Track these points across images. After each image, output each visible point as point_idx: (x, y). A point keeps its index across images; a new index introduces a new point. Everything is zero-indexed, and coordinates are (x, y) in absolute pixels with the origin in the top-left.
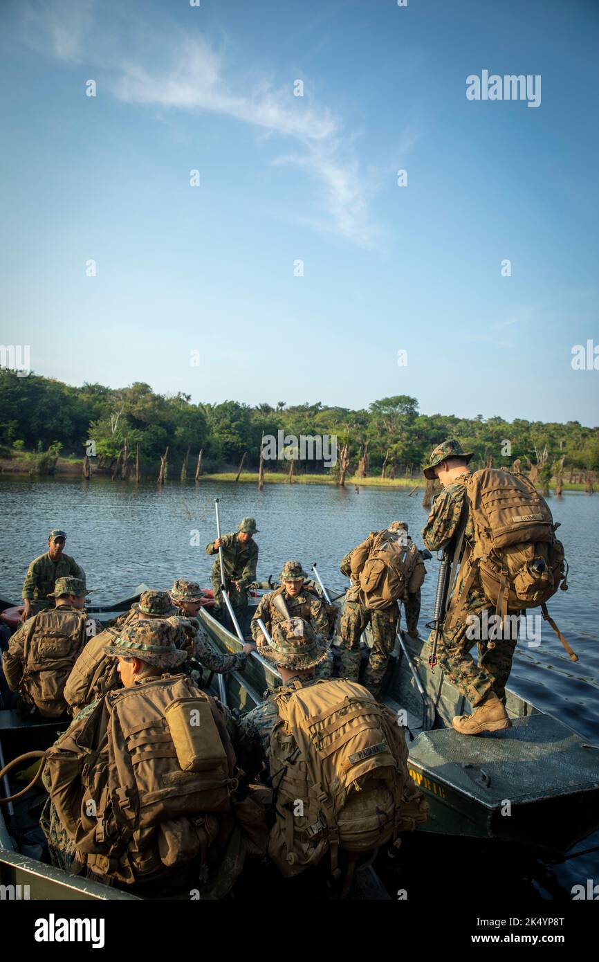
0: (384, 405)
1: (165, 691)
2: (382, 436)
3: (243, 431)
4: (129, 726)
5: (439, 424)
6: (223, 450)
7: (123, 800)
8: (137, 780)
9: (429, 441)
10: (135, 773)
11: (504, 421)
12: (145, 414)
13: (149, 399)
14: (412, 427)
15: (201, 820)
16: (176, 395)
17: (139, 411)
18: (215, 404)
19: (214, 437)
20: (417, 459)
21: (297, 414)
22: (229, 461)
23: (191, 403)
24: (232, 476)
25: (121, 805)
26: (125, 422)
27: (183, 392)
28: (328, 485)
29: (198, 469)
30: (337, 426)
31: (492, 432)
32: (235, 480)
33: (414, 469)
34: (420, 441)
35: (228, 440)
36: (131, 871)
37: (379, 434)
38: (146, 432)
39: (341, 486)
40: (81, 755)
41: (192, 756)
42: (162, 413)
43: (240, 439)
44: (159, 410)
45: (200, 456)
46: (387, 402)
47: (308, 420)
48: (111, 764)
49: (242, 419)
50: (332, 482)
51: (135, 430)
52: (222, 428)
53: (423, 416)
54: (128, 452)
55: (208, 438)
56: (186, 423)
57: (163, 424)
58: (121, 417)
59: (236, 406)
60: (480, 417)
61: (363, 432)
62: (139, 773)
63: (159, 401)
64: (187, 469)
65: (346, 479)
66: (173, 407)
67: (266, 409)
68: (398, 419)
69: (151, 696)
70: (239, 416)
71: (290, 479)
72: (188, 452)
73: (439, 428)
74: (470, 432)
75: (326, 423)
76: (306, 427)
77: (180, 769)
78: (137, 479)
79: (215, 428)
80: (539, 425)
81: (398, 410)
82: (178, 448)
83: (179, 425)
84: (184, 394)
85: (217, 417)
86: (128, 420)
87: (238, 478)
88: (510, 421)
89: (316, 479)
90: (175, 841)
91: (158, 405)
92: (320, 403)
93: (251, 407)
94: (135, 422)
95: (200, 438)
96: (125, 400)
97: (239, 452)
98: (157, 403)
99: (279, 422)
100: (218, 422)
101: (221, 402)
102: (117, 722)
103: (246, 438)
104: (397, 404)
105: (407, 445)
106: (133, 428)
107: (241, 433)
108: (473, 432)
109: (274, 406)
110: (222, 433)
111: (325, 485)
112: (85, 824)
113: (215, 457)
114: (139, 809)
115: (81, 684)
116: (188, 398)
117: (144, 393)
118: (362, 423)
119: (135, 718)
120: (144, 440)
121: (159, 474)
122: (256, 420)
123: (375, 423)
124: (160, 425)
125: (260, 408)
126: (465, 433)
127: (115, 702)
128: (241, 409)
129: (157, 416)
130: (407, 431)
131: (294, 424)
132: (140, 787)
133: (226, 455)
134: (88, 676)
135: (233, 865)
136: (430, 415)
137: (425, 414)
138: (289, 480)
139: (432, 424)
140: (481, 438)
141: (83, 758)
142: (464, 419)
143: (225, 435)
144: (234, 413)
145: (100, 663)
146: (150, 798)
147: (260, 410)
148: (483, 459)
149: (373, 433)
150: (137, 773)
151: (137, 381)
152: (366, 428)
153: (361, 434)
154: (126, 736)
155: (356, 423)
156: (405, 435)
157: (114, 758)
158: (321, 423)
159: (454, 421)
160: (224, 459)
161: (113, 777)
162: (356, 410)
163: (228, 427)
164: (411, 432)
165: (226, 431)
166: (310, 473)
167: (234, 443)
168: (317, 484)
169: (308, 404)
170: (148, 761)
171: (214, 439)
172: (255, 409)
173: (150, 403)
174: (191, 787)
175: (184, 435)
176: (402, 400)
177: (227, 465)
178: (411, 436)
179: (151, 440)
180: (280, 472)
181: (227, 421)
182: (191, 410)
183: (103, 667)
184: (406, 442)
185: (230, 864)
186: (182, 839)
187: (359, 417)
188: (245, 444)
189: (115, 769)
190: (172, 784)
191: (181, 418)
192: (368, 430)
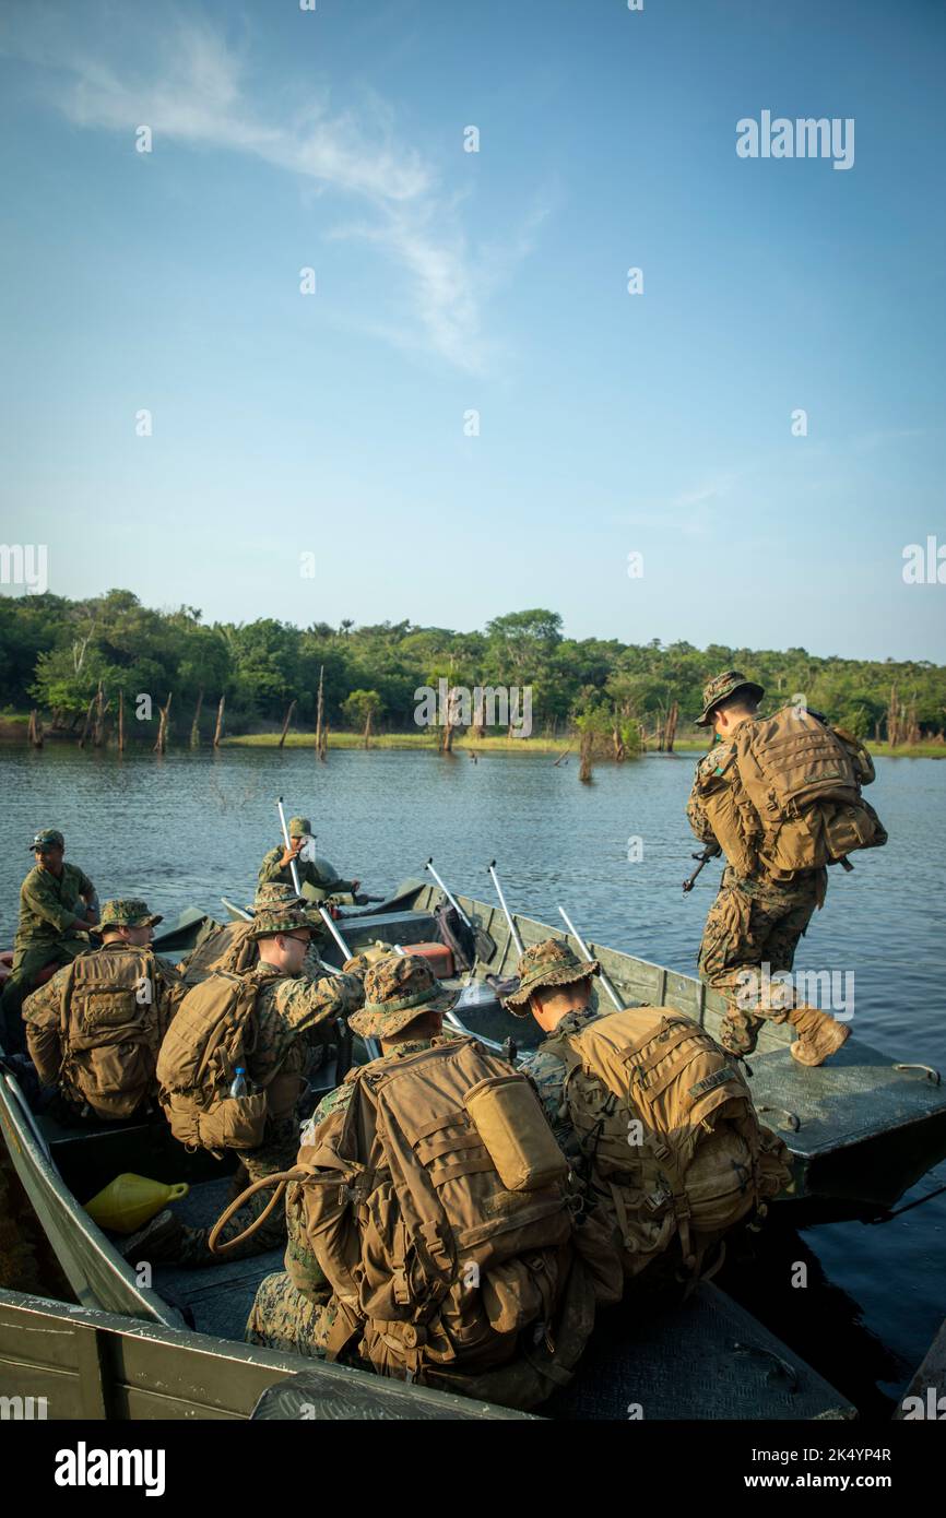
0: (509, 624)
1: (450, 1065)
2: (506, 672)
3: (287, 667)
4: (413, 1125)
5: (594, 653)
6: (256, 697)
7: (433, 1243)
8: (447, 1210)
9: (580, 680)
10: (441, 1199)
11: (693, 648)
12: (128, 640)
13: (135, 616)
14: (553, 659)
15: (538, 1261)
16: (178, 610)
17: (119, 636)
18: (242, 623)
19: (241, 676)
20: (561, 708)
21: (372, 640)
22: (266, 715)
23: (202, 622)
24: (273, 738)
25: (430, 1250)
26: (96, 653)
27: (188, 604)
28: (425, 749)
29: (218, 728)
30: (435, 658)
31: (675, 665)
32: (277, 744)
33: (558, 725)
34: (566, 681)
35: (263, 681)
36: (448, 1342)
37: (502, 670)
38: (131, 670)
39: (446, 753)
40: (349, 1175)
41: (524, 1169)
42: (157, 639)
43: (283, 680)
44: (152, 633)
45: (221, 707)
46: (515, 620)
47: (390, 649)
48: (398, 1186)
49: (285, 648)
50: (433, 746)
51: (112, 668)
52: (254, 663)
53: (570, 641)
54: (105, 701)
55: (233, 678)
56: (196, 654)
57: (158, 657)
58: (90, 645)
59: (276, 628)
60: (657, 641)
61: (477, 667)
62: (447, 1200)
63: (151, 620)
64: (199, 728)
65: (454, 740)
66: (172, 629)
67: (324, 632)
68: (530, 646)
69: (432, 1075)
70: (282, 642)
71: (367, 741)
72: (200, 701)
73: (595, 660)
74: (643, 665)
75: (419, 653)
76: (387, 659)
77: (506, 1189)
78: (121, 746)
79: (242, 663)
80: (747, 654)
81: (530, 631)
82: (184, 694)
83: (183, 658)
84: (190, 609)
85: (245, 644)
86: (101, 651)
87: (282, 742)
88: (702, 647)
89: (405, 741)
90: (512, 1296)
91: (149, 626)
92: (407, 622)
93: (300, 628)
94: (113, 654)
95: (218, 678)
96: (94, 617)
97: (283, 700)
98: (147, 622)
99: (345, 651)
100: (247, 652)
101: (251, 621)
102: (392, 1119)
103: (293, 678)
104: (529, 622)
105: (545, 687)
106: (109, 664)
107: (284, 669)
108: (647, 666)
109: (336, 626)
110: (253, 670)
111: (421, 749)
112: (372, 1277)
113: (243, 708)
114: (455, 1253)
115: (188, 1057)
116: (197, 614)
117: (126, 607)
118: (475, 653)
119: (420, 1113)
120: (128, 683)
121: (157, 738)
122: (307, 649)
123: (495, 651)
124: (153, 659)
125: (314, 629)
126: (634, 666)
127: (378, 1086)
128: (283, 632)
129: (149, 644)
130: (546, 664)
131: (369, 656)
132: (453, 1220)
133: (261, 705)
134: (199, 1045)
135: (580, 1319)
136: (580, 639)
137: (573, 638)
138: (364, 744)
139: (583, 654)
140: (658, 675)
141: (354, 1179)
142: (632, 646)
143: (260, 674)
144: (273, 638)
145: (216, 1025)
146: (472, 1236)
147: (314, 633)
148: (665, 708)
149: (492, 668)
150: (444, 1200)
151: (115, 587)
152: (482, 660)
153: (475, 669)
154: (412, 1142)
155: (465, 653)
156: (542, 670)
157: (401, 1177)
158: (411, 653)
159: (618, 648)
160: (259, 711)
161: (408, 1207)
162: (465, 632)
163: (264, 661)
164: (551, 666)
165: (260, 667)
166: (395, 732)
167: (272, 687)
168: (409, 749)
169: (388, 623)
170: (458, 1179)
171: (242, 680)
172: (306, 631)
173: (137, 623)
174: (525, 1215)
175: (192, 674)
176: (538, 616)
177: (264, 722)
178: (552, 672)
179: (139, 682)
180: (348, 731)
181: (262, 651)
182: (204, 633)
183: (222, 1030)
184: (545, 682)
185: (575, 1318)
186: (521, 1293)
187: (470, 643)
188: (291, 687)
189: (408, 1193)
190: (498, 1213)
191: (188, 646)
192: (485, 664)
